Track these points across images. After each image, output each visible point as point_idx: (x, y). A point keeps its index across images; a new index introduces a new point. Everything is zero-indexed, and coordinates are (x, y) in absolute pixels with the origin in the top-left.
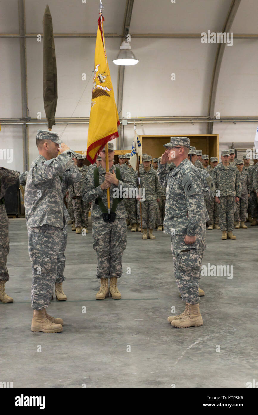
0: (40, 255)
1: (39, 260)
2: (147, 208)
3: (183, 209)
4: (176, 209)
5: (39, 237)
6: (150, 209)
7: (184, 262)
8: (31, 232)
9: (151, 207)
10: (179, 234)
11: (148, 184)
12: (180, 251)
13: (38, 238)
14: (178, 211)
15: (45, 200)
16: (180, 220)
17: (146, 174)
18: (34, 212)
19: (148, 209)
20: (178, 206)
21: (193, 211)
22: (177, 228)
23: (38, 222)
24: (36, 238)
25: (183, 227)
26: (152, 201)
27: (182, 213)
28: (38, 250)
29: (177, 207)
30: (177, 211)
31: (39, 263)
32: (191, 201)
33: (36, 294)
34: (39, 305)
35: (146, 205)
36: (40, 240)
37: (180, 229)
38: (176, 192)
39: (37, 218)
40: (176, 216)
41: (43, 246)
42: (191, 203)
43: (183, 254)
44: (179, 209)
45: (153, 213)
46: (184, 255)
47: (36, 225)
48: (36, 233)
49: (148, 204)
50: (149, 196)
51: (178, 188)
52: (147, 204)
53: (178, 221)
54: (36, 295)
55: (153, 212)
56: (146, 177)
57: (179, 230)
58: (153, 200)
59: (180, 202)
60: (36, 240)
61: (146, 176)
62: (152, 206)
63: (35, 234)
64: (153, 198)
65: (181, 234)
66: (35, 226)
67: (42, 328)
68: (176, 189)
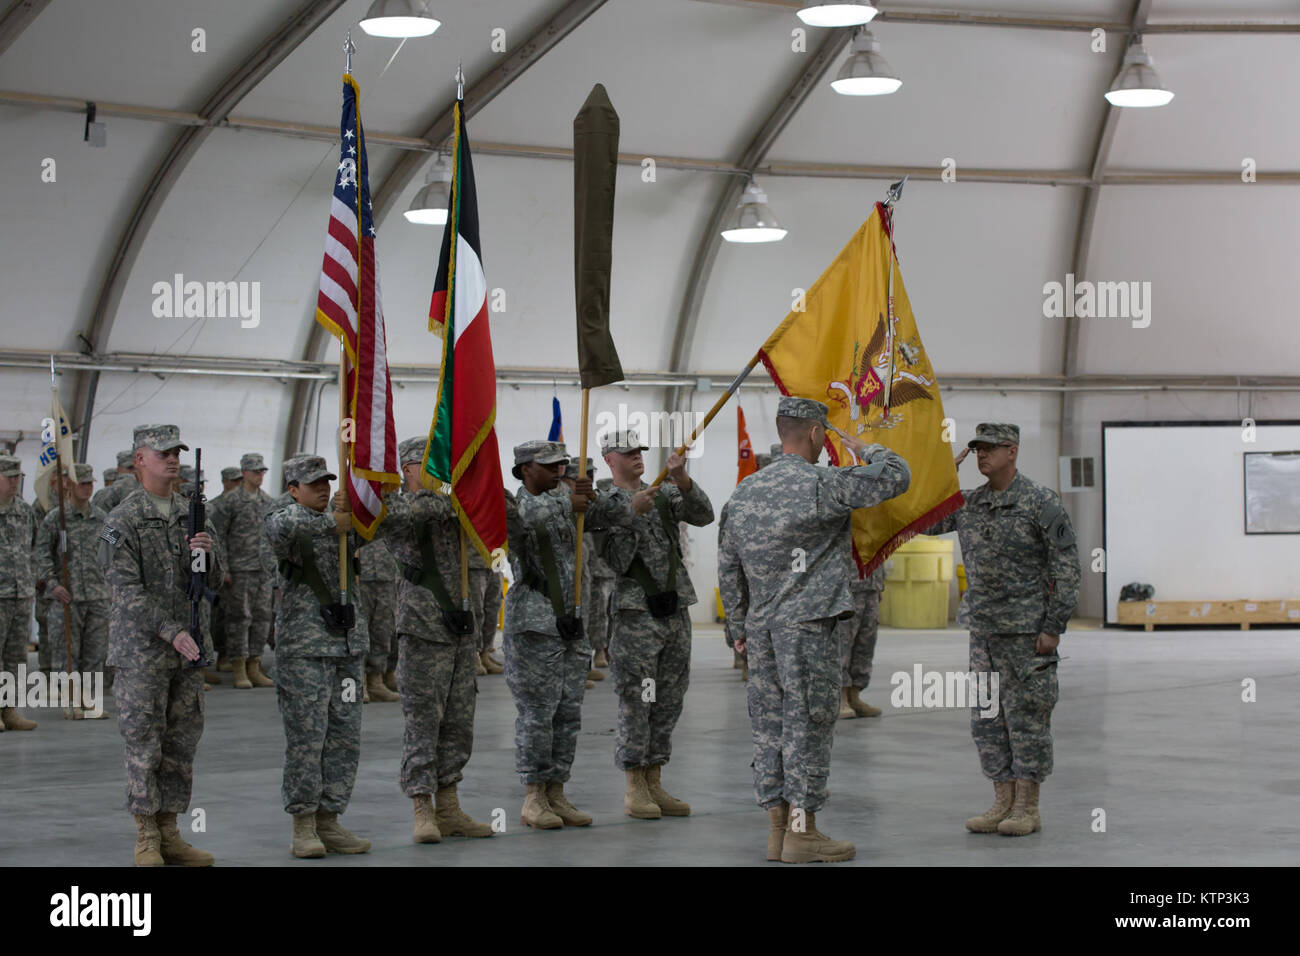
0: (823, 684)
1: (822, 694)
2: (83, 624)
3: (1032, 579)
4: (1017, 579)
5: (819, 642)
6: (93, 628)
7: (1042, 691)
8: (798, 633)
9: (95, 620)
10: (1027, 632)
11: (88, 550)
12: (1032, 668)
13: (818, 646)
14: (1021, 582)
15: (834, 556)
16: (1025, 602)
17: (83, 521)
18: (803, 584)
19: (85, 629)
20: (1021, 571)
21: (1068, 580)
22: (1022, 619)
23: (823, 608)
24: (814, 646)
25: (1036, 617)
26: (100, 604)
27: (1030, 586)
28: (818, 672)
29: (1018, 573)
30: (1018, 584)
31: (821, 702)
32: (1063, 559)
33: (812, 776)
34: (819, 800)
35: (81, 615)
36: (822, 649)
37: (1028, 620)
38: (1023, 540)
39: (818, 599)
40: (1017, 594)
41: (828, 661)
42: (1065, 564)
43: (1038, 675)
44: (1024, 579)
45: (99, 641)
46: (1040, 677)
47: (816, 616)
48: (815, 634)
49: (89, 613)
50: (92, 588)
51: (1027, 534)
52: (84, 613)
53: (1021, 605)
54: (812, 778)
55: (100, 635)
56: (82, 529)
57: (1027, 624)
58: (102, 600)
59: (1028, 563)
60: (813, 650)
61: (84, 526)
62: (100, 616)
63: (811, 636)
64: (101, 594)
65: (1033, 631)
66: (815, 618)
67: (818, 852)
68: (1024, 534)
